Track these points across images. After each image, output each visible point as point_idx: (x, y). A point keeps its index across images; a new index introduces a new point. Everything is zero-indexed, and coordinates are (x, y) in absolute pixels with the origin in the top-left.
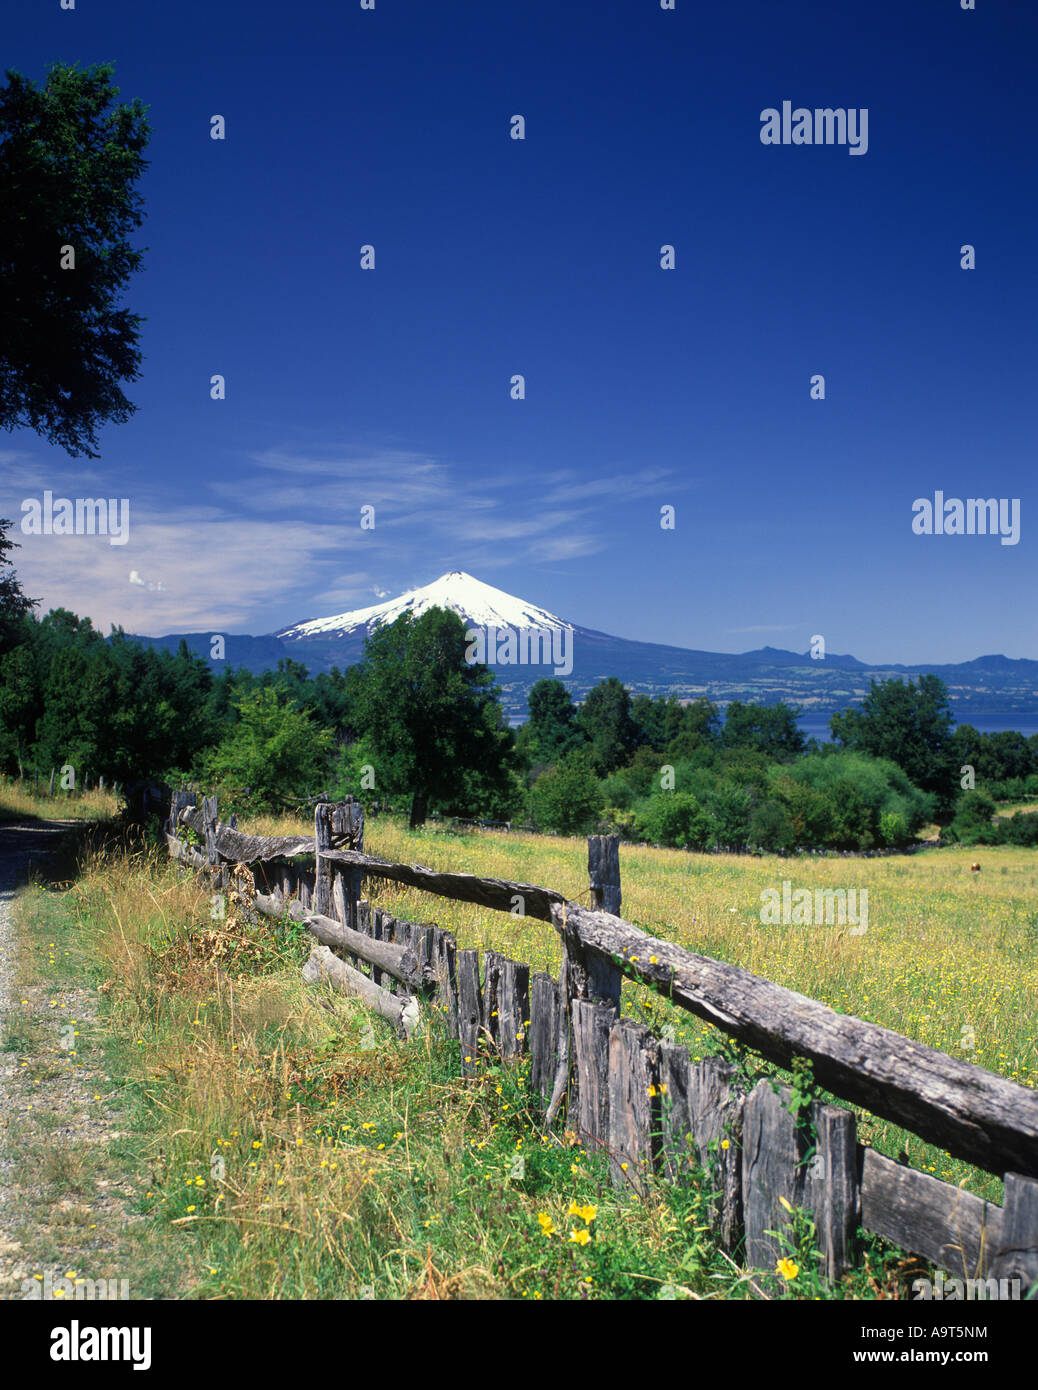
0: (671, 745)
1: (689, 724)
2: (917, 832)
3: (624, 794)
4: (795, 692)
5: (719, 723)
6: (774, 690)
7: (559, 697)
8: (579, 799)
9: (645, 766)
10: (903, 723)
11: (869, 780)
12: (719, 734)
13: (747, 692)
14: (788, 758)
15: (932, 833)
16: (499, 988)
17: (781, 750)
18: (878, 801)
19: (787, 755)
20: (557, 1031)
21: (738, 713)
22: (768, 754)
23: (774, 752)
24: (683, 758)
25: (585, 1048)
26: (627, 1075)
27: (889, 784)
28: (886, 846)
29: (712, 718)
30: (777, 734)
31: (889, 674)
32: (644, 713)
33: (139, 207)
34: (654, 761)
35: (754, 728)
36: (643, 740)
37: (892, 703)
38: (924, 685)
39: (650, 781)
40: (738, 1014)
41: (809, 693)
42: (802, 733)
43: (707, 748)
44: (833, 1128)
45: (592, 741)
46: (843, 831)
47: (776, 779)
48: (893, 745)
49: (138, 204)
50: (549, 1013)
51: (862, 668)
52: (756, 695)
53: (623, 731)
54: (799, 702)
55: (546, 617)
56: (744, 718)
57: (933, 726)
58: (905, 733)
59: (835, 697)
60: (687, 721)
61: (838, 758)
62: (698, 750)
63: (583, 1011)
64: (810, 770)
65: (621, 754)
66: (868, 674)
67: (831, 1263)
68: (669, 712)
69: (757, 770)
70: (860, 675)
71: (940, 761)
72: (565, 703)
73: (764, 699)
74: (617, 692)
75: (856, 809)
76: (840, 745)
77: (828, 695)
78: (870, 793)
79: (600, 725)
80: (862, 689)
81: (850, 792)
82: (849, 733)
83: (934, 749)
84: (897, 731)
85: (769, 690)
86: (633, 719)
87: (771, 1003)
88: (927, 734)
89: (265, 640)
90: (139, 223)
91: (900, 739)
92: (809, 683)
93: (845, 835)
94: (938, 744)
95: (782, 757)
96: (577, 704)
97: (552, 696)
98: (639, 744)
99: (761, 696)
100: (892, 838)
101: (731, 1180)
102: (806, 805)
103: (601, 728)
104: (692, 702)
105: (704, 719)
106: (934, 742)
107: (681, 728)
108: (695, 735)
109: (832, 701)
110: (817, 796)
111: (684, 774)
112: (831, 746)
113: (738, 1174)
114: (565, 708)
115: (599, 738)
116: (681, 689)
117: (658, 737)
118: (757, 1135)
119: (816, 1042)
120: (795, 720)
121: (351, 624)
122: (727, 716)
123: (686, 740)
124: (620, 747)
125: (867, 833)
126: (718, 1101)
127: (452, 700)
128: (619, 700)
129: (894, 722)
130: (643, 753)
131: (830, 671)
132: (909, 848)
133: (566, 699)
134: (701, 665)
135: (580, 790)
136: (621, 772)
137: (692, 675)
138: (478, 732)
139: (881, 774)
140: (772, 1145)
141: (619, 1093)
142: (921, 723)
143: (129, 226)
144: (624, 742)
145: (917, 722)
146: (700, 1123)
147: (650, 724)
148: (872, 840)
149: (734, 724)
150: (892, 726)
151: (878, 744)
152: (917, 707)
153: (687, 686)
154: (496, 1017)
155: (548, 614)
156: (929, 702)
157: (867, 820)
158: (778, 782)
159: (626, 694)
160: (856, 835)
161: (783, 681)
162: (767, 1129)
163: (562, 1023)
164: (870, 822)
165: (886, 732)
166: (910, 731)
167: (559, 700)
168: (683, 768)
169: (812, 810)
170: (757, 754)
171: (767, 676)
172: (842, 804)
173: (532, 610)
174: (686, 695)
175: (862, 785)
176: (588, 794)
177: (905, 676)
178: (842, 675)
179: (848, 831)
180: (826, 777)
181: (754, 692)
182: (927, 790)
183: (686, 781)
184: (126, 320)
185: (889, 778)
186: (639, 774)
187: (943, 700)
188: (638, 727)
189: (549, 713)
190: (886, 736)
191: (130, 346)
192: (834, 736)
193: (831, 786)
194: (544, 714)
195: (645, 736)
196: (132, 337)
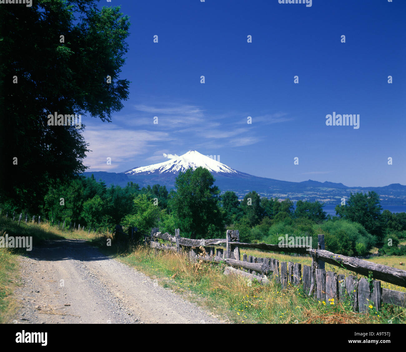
0: (276, 216)
1: (282, 209)
2: (370, 250)
3: (259, 235)
4: (321, 197)
5: (294, 209)
6: (313, 196)
7: (234, 198)
8: (245, 236)
9: (267, 224)
10: (363, 209)
11: (351, 230)
12: (294, 212)
13: (303, 197)
14: (320, 222)
15: (375, 251)
16: (293, 269)
17: (317, 219)
18: (354, 238)
19: (319, 221)
20: (311, 276)
21: (301, 205)
22: (312, 220)
23: (315, 219)
24: (280, 221)
25: (319, 279)
26: (331, 282)
27: (358, 232)
28: (359, 255)
29: (291, 206)
30: (316, 213)
31: (356, 191)
32: (265, 204)
33: (127, 47)
34: (270, 222)
35: (307, 210)
36: (265, 214)
37: (359, 201)
38: (370, 195)
39: (268, 230)
40: (357, 266)
41: (326, 197)
42: (325, 213)
43: (289, 218)
44: (377, 284)
45: (246, 214)
46: (342, 250)
47: (316, 230)
48: (359, 217)
49: (126, 46)
50: (308, 273)
51: (346, 188)
52: (306, 198)
53: (258, 211)
54: (322, 200)
55: (226, 168)
56: (303, 207)
57: (374, 210)
58: (364, 213)
59: (336, 199)
60: (282, 208)
61: (339, 222)
62: (286, 218)
63: (318, 271)
64: (329, 226)
65: (257, 219)
66: (348, 190)
67: (377, 308)
68: (275, 204)
69: (309, 226)
70: (345, 191)
71: (378, 224)
72: (236, 200)
73: (309, 199)
74: (255, 196)
75: (346, 241)
76: (339, 217)
77: (333, 198)
78: (351, 235)
79: (249, 209)
80: (346, 196)
81: (343, 234)
82: (343, 212)
83: (375, 219)
84: (361, 212)
85: (311, 196)
86: (261, 206)
87: (363, 263)
88: (372, 213)
89: (121, 175)
90: (126, 51)
91: (362, 215)
92: (326, 193)
93: (343, 251)
94: (376, 217)
95: (318, 221)
96: (240, 200)
97: (231, 197)
98: (264, 216)
99: (308, 198)
100: (360, 253)
101: (356, 298)
102: (328, 239)
103: (249, 210)
104: (284, 200)
105: (288, 207)
106: (375, 216)
107: (279, 210)
108: (285, 213)
109: (335, 200)
110: (332, 236)
111: (281, 228)
112: (336, 218)
113: (357, 297)
114: (236, 202)
115: (248, 213)
116: (277, 195)
117: (271, 213)
118: (361, 288)
119: (373, 268)
120: (322, 208)
121: (153, 169)
122: (297, 206)
123: (281, 215)
124: (256, 217)
125: (351, 250)
126: (353, 283)
127: (206, 199)
128: (256, 199)
129: (359, 208)
130: (265, 219)
131: (334, 189)
132: (367, 256)
133: (236, 199)
134: (285, 186)
135: (245, 232)
136: (257, 226)
137: (281, 190)
138: (215, 211)
139: (355, 228)
140: (365, 290)
141: (328, 286)
142: (370, 209)
143: (124, 53)
144: (258, 215)
145: (368, 209)
146: (349, 288)
147: (268, 208)
148: (353, 253)
149: (299, 209)
150: (359, 210)
151: (354, 217)
152: (368, 203)
153: (279, 194)
154: (293, 276)
155: (227, 167)
156: (372, 201)
157: (351, 245)
158: (317, 231)
159: (259, 197)
160: (346, 251)
161: (316, 193)
162: (363, 287)
163: (312, 275)
164: (352, 246)
165: (357, 212)
166: (366, 212)
167: (234, 199)
168: (281, 226)
169: (330, 241)
170: (308, 220)
171: (310, 190)
172: (341, 239)
173: (221, 165)
174: (281, 198)
175: (349, 232)
176: (248, 234)
177: (362, 191)
178: (338, 191)
179: (343, 250)
180: (335, 229)
181: (305, 196)
182: (373, 234)
183: (282, 230)
184: (125, 82)
185: (358, 230)
186: (264, 227)
187: (378, 201)
188: (263, 210)
189: (230, 204)
190: (357, 214)
191: (126, 90)
192: (337, 213)
193: (337, 232)
194: (228, 204)
195: (266, 213)
196: (126, 87)
